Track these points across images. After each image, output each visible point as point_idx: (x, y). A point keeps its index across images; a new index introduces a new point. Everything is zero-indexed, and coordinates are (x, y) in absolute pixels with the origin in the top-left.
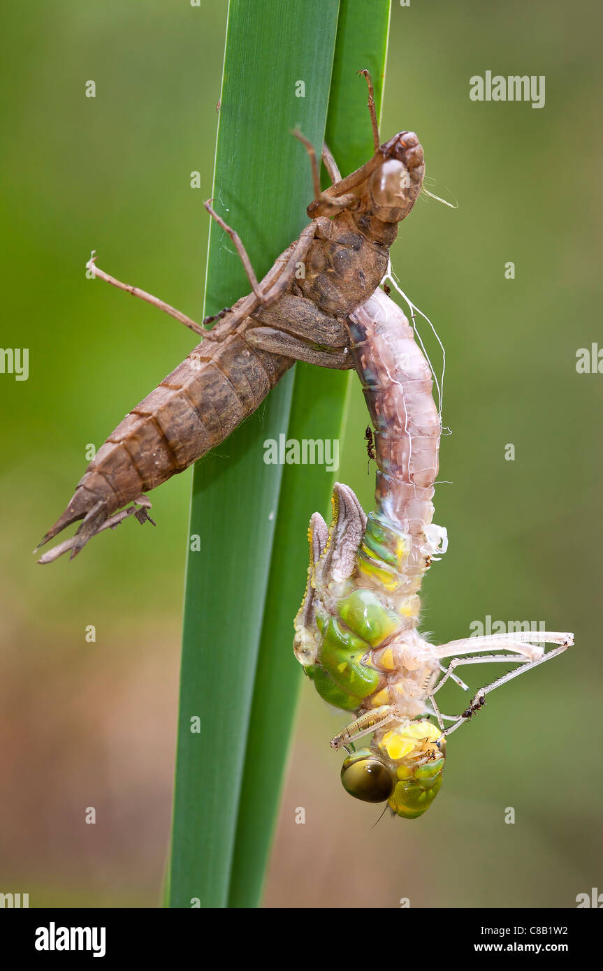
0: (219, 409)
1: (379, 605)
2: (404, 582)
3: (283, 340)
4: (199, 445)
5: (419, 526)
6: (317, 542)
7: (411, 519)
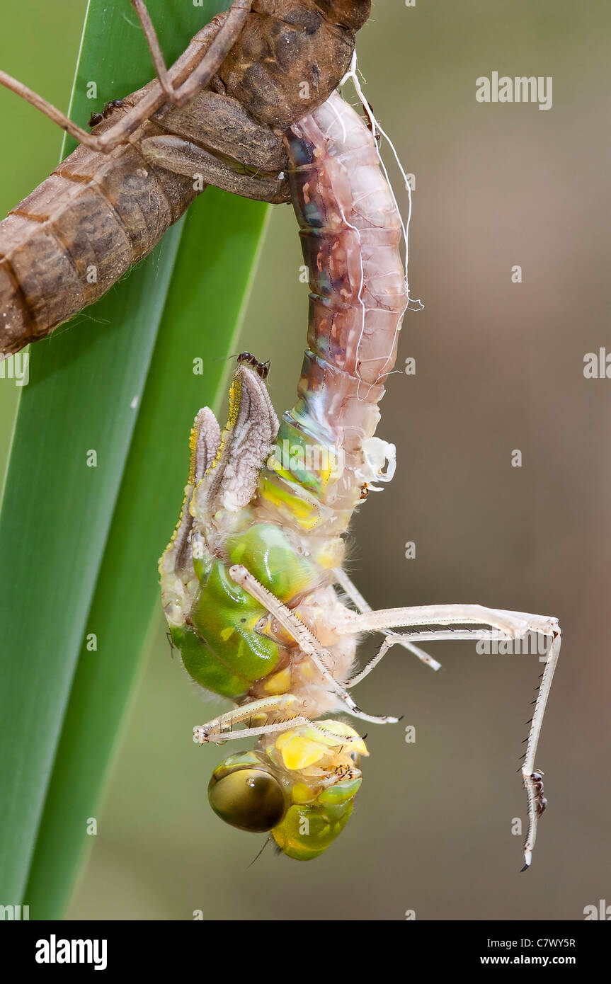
0: (100, 252)
1: (289, 548)
2: (327, 519)
3: (193, 156)
4: (68, 302)
5: (357, 439)
6: (203, 450)
7: (349, 427)
